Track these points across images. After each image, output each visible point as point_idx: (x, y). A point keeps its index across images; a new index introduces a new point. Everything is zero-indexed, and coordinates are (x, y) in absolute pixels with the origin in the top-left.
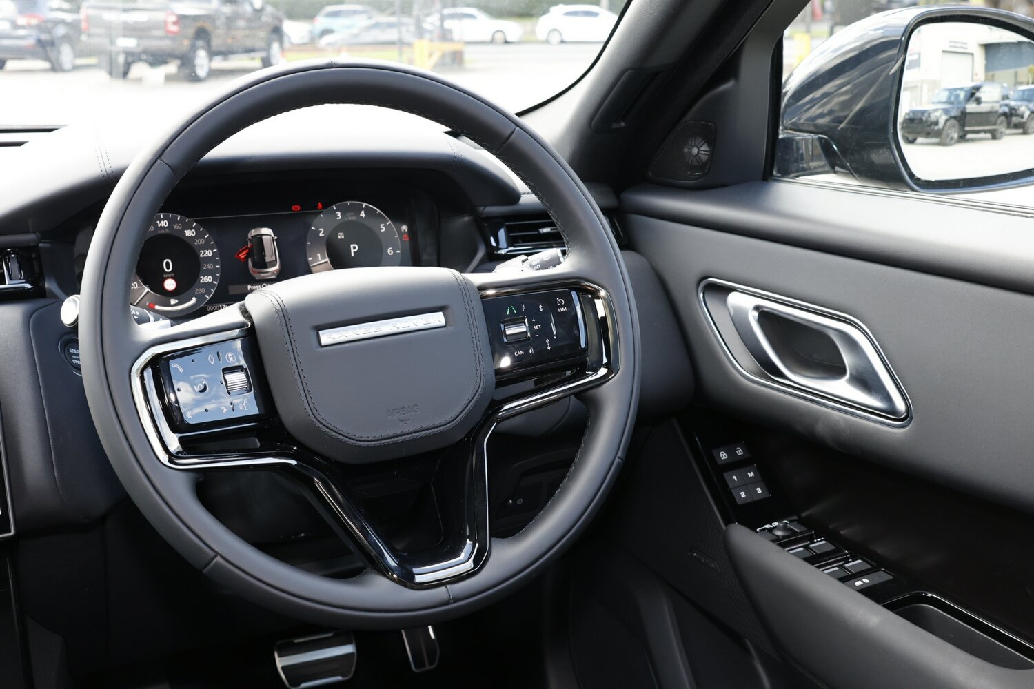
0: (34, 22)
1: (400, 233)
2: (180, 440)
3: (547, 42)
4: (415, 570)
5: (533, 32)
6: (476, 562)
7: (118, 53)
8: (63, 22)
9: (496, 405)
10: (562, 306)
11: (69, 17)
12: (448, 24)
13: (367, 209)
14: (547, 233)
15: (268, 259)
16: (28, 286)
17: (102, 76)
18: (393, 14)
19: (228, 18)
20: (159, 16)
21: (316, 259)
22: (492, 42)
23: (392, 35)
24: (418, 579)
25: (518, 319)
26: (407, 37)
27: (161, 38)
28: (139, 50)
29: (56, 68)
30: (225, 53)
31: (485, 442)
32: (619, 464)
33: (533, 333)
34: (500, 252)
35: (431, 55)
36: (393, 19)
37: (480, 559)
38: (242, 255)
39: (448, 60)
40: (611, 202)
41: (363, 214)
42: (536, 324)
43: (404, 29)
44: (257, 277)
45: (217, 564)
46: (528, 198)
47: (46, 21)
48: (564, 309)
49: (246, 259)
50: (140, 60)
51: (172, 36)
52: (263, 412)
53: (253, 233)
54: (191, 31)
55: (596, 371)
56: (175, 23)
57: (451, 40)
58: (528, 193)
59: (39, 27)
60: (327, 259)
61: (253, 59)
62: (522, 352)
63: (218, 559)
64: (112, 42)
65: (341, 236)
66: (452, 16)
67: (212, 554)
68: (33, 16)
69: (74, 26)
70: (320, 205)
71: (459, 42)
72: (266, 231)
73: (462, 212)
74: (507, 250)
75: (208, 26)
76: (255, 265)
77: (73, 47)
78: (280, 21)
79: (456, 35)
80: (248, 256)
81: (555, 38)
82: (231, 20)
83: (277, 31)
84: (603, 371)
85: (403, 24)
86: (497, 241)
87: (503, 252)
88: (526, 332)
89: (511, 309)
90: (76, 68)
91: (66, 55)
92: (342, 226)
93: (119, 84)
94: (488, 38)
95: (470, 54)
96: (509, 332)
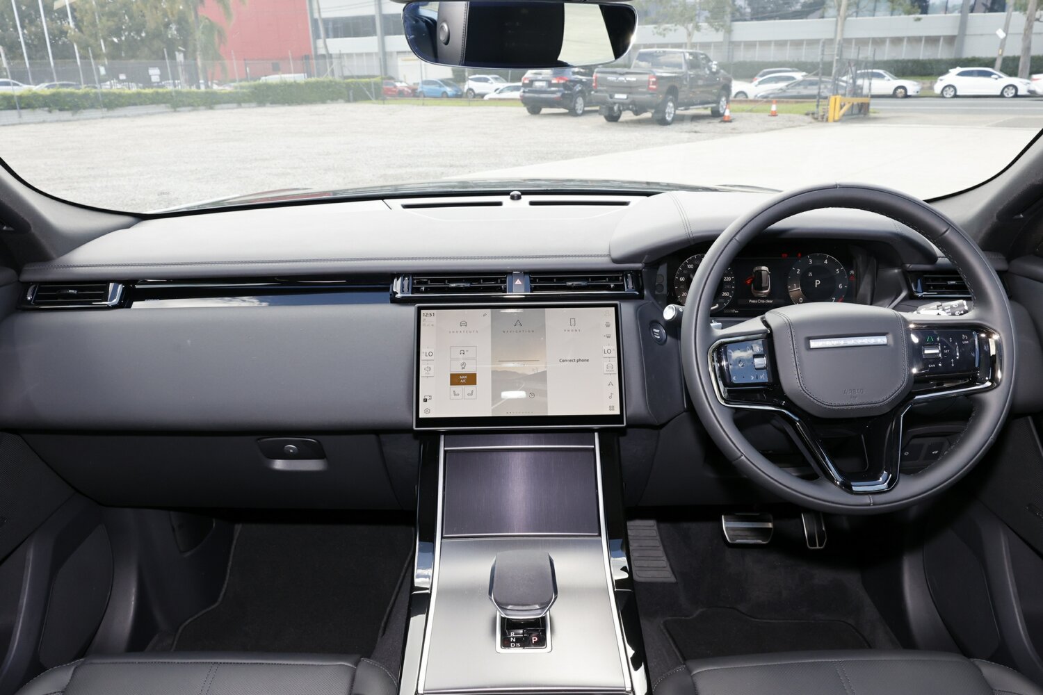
0: (562, 81)
1: (850, 276)
2: (728, 391)
3: (942, 96)
4: (852, 484)
5: (931, 88)
6: (889, 485)
7: (615, 103)
8: (580, 82)
9: (911, 395)
10: (965, 340)
11: (584, 78)
12: (859, 82)
13: (829, 259)
14: (953, 285)
15: (763, 285)
16: (637, 293)
17: (601, 119)
18: (816, 75)
19: (692, 79)
20: (645, 78)
21: (793, 287)
22: (894, 96)
23: (813, 90)
24: (855, 489)
25: (934, 345)
26: (825, 93)
27: (644, 93)
28: (628, 101)
29: (573, 113)
30: (688, 105)
31: (902, 416)
32: (991, 442)
33: (943, 354)
34: (918, 294)
35: (841, 107)
36: (816, 78)
37: (892, 484)
38: (748, 282)
39: (856, 110)
40: (1003, 266)
41: (826, 262)
42: (946, 349)
43: (822, 86)
44: (756, 295)
45: (742, 460)
46: (943, 260)
47: (571, 81)
48: (966, 342)
49: (751, 284)
50: (628, 109)
51: (652, 92)
52: (771, 381)
53: (756, 269)
54: (665, 89)
55: (983, 383)
56: (654, 83)
57: (862, 96)
58: (943, 257)
59: (565, 86)
60: (800, 288)
61: (706, 108)
62: (934, 366)
63: (743, 457)
64: (611, 97)
65: (810, 274)
66: (863, 76)
67: (740, 454)
68: (561, 78)
69: (587, 85)
70: (799, 255)
71: (867, 96)
72: (764, 268)
73: (894, 266)
74: (922, 294)
75: (677, 85)
76: (755, 288)
77: (584, 99)
78: (730, 81)
79: (865, 91)
80: (752, 282)
81: (950, 93)
82: (694, 80)
83: (727, 88)
84: (988, 384)
85: (822, 82)
86: (916, 287)
87: (920, 295)
88: (939, 354)
89: (930, 338)
90: (585, 113)
91: (580, 104)
92: (812, 268)
93: (612, 125)
94: (891, 92)
95: (874, 105)
96: (927, 352)
